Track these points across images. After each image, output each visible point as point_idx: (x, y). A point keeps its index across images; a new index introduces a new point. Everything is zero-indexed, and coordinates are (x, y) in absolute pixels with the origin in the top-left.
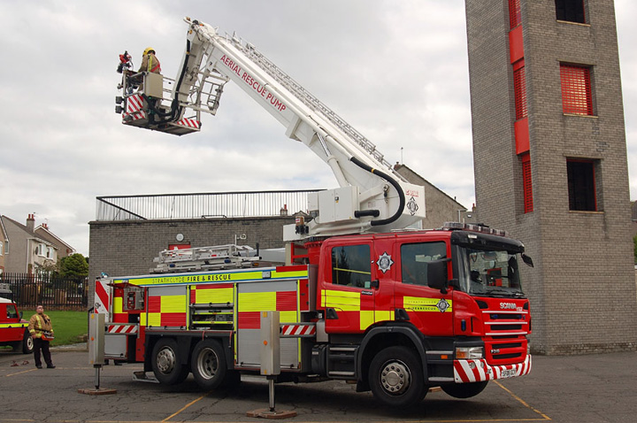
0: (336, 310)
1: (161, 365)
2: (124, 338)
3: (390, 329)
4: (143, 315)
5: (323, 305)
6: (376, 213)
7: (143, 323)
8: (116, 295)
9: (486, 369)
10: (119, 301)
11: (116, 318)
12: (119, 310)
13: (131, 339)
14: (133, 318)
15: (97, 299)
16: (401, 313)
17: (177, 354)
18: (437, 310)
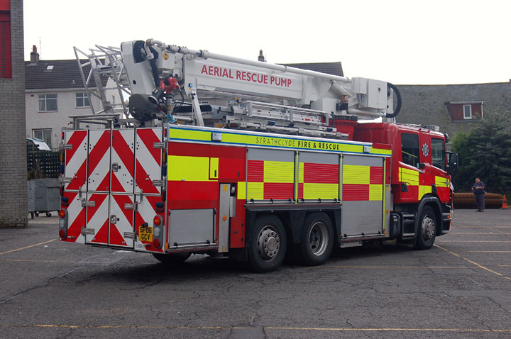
0: (407, 184)
3: (430, 199)
4: (241, 185)
5: (400, 180)
7: (241, 196)
16: (434, 188)
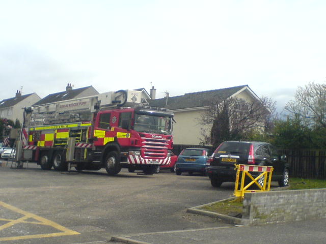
1: (43, 161)
2: (32, 151)
3: (111, 144)
4: (39, 142)
6: (120, 102)
7: (38, 145)
8: (30, 134)
9: (140, 159)
10: (31, 136)
11: (29, 143)
12: (31, 140)
13: (34, 152)
14: (35, 143)
15: (23, 136)
16: (116, 138)
17: (48, 157)
18: (126, 137)
